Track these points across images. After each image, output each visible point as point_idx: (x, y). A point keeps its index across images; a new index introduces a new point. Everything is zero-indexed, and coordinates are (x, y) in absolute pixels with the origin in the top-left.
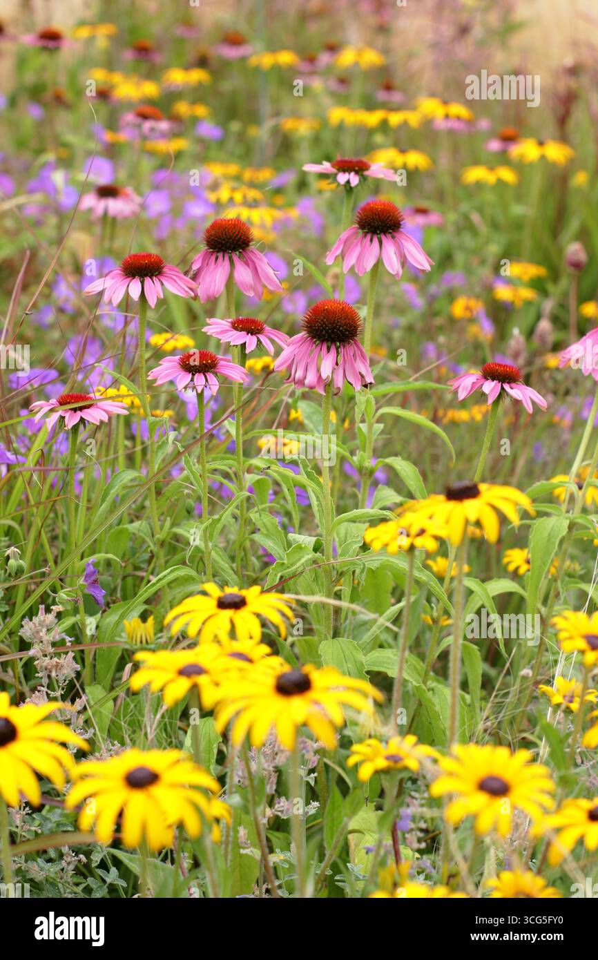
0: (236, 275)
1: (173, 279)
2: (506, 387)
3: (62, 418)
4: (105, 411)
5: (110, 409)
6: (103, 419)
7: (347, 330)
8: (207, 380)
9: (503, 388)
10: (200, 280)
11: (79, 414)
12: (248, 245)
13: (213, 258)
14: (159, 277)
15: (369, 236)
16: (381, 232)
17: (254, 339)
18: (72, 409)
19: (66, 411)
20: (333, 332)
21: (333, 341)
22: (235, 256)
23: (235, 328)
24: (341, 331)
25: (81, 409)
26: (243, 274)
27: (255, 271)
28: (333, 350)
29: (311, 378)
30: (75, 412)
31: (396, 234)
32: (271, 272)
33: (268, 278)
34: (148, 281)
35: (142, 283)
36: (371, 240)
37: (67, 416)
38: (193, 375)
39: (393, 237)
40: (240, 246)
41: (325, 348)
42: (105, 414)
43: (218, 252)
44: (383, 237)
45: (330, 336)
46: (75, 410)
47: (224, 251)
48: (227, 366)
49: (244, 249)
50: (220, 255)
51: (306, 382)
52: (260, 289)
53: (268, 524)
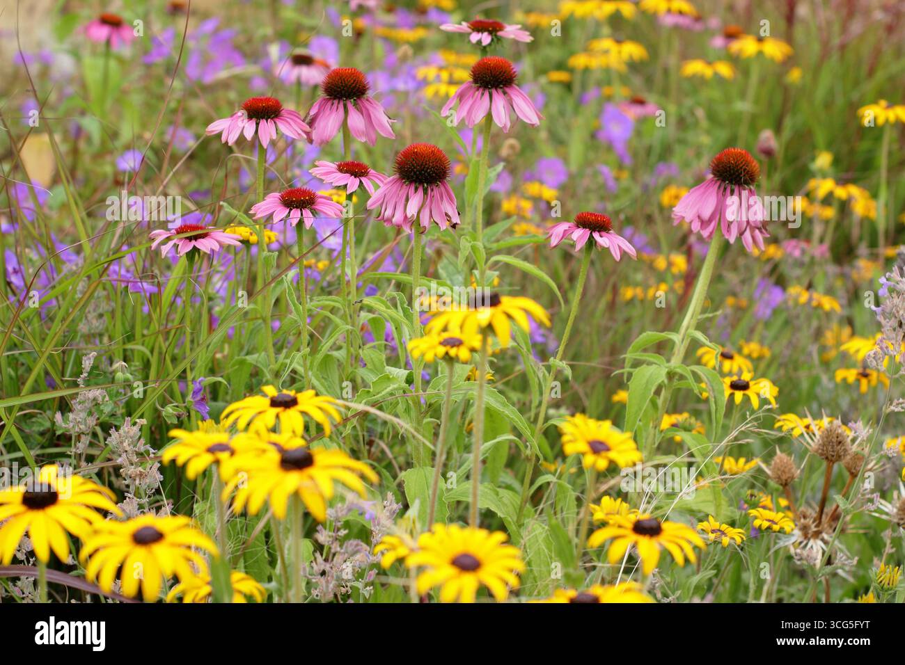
0: (349, 121)
1: (287, 122)
2: (596, 236)
3: (176, 246)
4: (218, 241)
5: (222, 239)
6: (214, 248)
7: (434, 172)
8: (302, 214)
9: (591, 237)
10: (316, 125)
11: (193, 243)
12: (363, 94)
13: (330, 103)
14: (276, 120)
15: (481, 90)
16: (492, 87)
17: (357, 181)
18: (187, 238)
19: (181, 239)
20: (420, 173)
21: (421, 183)
22: (350, 104)
23: (341, 171)
24: (429, 174)
25: (196, 238)
26: (356, 120)
27: (369, 118)
28: (420, 191)
29: (398, 218)
30: (190, 241)
31: (507, 90)
32: (385, 119)
33: (382, 126)
34: (263, 123)
35: (257, 124)
36: (483, 94)
37: (180, 244)
38: (291, 210)
39: (505, 93)
40: (355, 93)
41: (413, 188)
42: (217, 245)
43: (334, 99)
44: (494, 91)
45: (417, 178)
46: (190, 239)
47: (340, 99)
48: (325, 204)
49: (359, 97)
50: (336, 102)
51: (394, 220)
52: (373, 136)
53: (376, 360)
